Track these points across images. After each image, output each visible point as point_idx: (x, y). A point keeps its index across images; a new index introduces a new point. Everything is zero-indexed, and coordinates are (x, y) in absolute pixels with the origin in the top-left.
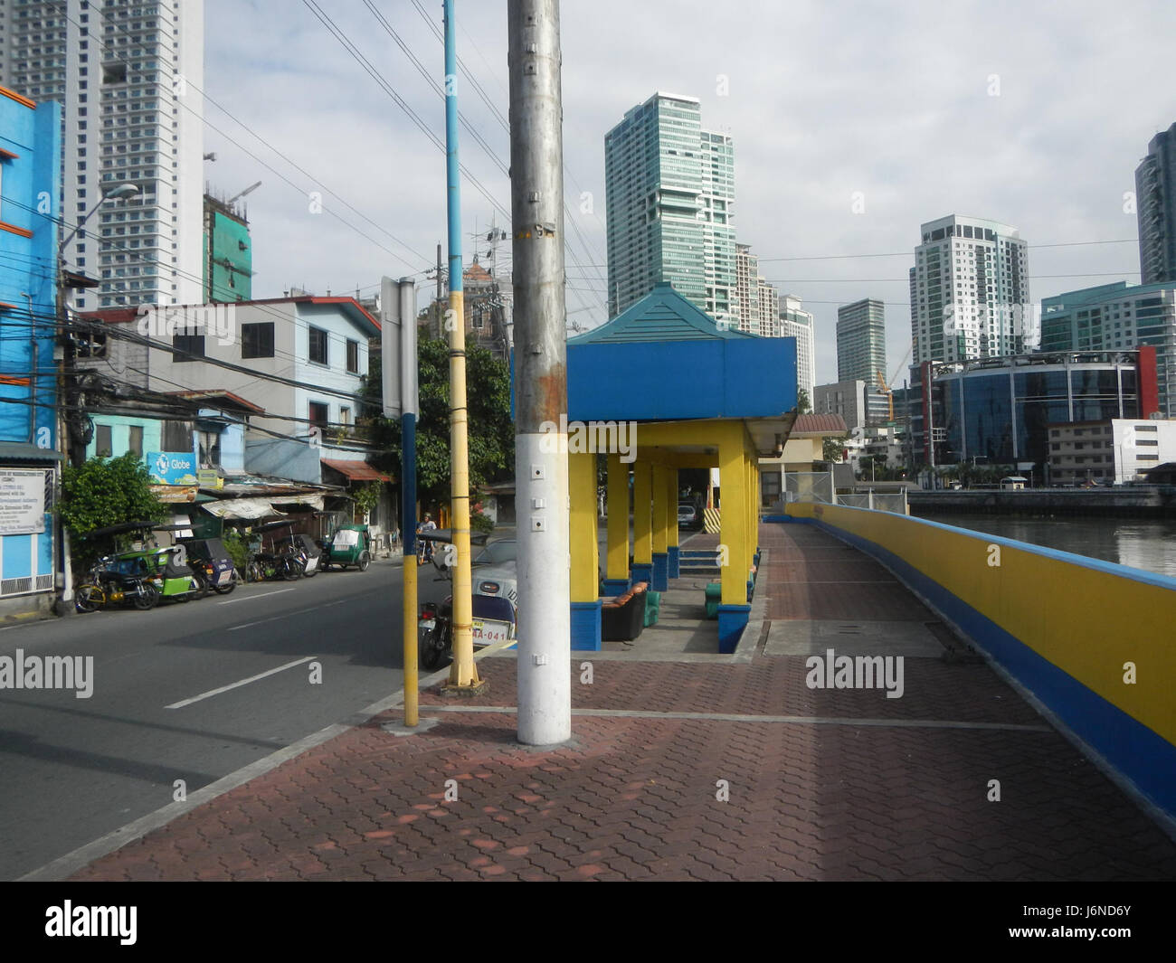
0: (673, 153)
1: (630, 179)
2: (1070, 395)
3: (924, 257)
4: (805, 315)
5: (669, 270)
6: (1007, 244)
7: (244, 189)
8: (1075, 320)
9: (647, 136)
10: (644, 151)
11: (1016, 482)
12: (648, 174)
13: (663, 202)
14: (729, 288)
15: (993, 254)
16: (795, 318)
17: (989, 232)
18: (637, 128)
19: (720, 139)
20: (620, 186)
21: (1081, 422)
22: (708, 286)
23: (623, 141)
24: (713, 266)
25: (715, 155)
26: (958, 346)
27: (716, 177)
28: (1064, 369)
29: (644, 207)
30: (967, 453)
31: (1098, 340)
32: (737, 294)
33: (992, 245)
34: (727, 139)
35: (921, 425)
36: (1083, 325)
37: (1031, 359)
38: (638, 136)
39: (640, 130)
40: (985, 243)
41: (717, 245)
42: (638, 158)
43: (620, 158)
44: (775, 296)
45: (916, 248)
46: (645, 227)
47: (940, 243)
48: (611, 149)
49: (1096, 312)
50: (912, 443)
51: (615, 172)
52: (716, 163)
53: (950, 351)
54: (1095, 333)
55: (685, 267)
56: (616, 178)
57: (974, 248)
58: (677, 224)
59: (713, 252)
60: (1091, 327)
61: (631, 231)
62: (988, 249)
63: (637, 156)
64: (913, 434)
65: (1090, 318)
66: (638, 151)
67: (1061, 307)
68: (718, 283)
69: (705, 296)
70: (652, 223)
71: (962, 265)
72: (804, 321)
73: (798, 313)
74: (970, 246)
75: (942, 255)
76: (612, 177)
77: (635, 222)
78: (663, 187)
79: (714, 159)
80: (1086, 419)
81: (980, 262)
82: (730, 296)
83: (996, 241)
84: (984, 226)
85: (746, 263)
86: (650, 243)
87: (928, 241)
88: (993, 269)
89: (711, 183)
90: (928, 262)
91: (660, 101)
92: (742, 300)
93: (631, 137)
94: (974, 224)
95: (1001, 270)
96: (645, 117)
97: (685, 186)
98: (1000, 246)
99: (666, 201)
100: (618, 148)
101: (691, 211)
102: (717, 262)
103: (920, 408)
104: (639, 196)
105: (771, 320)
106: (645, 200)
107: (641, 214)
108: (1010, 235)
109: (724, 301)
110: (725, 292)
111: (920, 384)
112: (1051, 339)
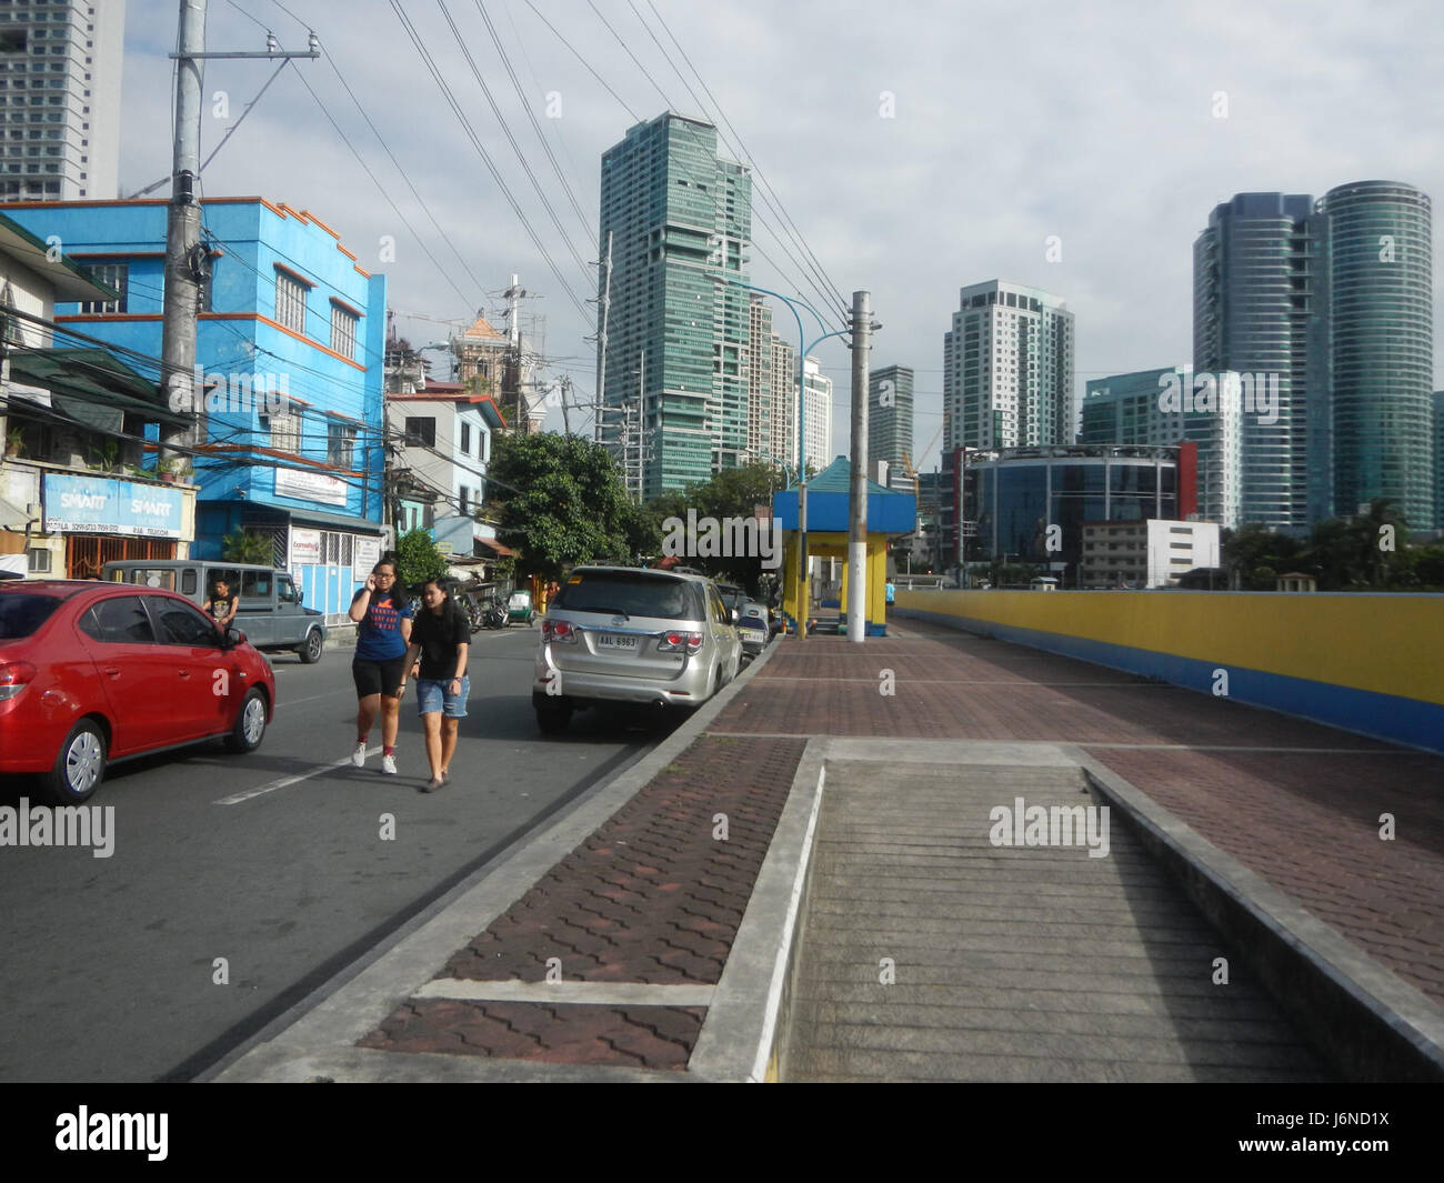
0: (684, 183)
1: (630, 210)
2: (1108, 491)
3: (963, 325)
4: (824, 381)
5: (672, 321)
6: (1053, 315)
7: (147, 186)
8: (1120, 407)
9: (654, 161)
10: (649, 179)
11: (1047, 583)
12: (653, 206)
13: (669, 241)
14: (740, 346)
15: (1037, 327)
16: (812, 384)
17: (1034, 301)
18: (643, 150)
19: (739, 170)
20: (618, 217)
21: (1117, 521)
22: (716, 342)
23: (625, 162)
24: (723, 318)
25: (731, 188)
26: (995, 429)
27: (730, 214)
28: (1103, 463)
29: (646, 245)
30: (998, 551)
31: (1142, 431)
32: (747, 352)
33: (1036, 316)
34: (746, 170)
35: (951, 517)
36: (1129, 413)
37: (1069, 451)
38: (642, 159)
39: (646, 153)
40: (1029, 314)
41: (728, 295)
42: (642, 186)
43: (619, 182)
44: (790, 356)
45: (955, 314)
46: (647, 268)
47: (979, 311)
48: (609, 171)
49: (1142, 400)
50: (941, 536)
51: (612, 200)
52: (731, 198)
53: (986, 433)
54: (1140, 422)
55: (691, 319)
56: (613, 208)
57: (1017, 320)
58: (685, 268)
59: (723, 302)
60: (1136, 415)
61: (628, 272)
62: (1032, 321)
63: (641, 182)
64: (942, 527)
65: (1136, 406)
66: (642, 177)
67: (1107, 391)
68: (727, 339)
69: (711, 355)
70: (655, 265)
71: (1003, 338)
72: (822, 387)
73: (816, 378)
74: (1013, 317)
75: (981, 326)
76: (608, 206)
77: (634, 261)
78: (670, 223)
79: (729, 193)
80: (1124, 518)
81: (1023, 334)
82: (740, 354)
83: (1041, 312)
84: (1029, 294)
85: (759, 316)
86: (651, 288)
87: (968, 307)
88: (1036, 344)
89: (724, 220)
90: (967, 331)
91: (671, 121)
92: (752, 359)
93: (634, 160)
94: (1019, 291)
95: (1045, 345)
96: (651, 139)
97: (696, 223)
98: (1045, 319)
99: (673, 239)
100: (618, 171)
101: (702, 254)
102: (728, 315)
103: (951, 498)
104: (641, 230)
105: (784, 384)
106: (646, 237)
107: (643, 252)
108: (1057, 306)
109: (734, 361)
110: (735, 351)
111: (951, 472)
112: (1095, 426)
